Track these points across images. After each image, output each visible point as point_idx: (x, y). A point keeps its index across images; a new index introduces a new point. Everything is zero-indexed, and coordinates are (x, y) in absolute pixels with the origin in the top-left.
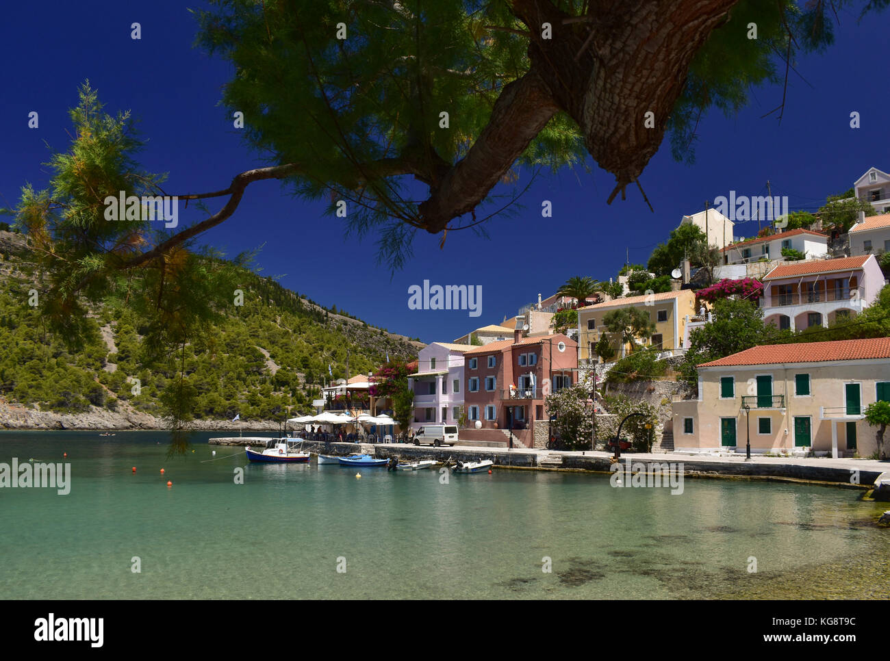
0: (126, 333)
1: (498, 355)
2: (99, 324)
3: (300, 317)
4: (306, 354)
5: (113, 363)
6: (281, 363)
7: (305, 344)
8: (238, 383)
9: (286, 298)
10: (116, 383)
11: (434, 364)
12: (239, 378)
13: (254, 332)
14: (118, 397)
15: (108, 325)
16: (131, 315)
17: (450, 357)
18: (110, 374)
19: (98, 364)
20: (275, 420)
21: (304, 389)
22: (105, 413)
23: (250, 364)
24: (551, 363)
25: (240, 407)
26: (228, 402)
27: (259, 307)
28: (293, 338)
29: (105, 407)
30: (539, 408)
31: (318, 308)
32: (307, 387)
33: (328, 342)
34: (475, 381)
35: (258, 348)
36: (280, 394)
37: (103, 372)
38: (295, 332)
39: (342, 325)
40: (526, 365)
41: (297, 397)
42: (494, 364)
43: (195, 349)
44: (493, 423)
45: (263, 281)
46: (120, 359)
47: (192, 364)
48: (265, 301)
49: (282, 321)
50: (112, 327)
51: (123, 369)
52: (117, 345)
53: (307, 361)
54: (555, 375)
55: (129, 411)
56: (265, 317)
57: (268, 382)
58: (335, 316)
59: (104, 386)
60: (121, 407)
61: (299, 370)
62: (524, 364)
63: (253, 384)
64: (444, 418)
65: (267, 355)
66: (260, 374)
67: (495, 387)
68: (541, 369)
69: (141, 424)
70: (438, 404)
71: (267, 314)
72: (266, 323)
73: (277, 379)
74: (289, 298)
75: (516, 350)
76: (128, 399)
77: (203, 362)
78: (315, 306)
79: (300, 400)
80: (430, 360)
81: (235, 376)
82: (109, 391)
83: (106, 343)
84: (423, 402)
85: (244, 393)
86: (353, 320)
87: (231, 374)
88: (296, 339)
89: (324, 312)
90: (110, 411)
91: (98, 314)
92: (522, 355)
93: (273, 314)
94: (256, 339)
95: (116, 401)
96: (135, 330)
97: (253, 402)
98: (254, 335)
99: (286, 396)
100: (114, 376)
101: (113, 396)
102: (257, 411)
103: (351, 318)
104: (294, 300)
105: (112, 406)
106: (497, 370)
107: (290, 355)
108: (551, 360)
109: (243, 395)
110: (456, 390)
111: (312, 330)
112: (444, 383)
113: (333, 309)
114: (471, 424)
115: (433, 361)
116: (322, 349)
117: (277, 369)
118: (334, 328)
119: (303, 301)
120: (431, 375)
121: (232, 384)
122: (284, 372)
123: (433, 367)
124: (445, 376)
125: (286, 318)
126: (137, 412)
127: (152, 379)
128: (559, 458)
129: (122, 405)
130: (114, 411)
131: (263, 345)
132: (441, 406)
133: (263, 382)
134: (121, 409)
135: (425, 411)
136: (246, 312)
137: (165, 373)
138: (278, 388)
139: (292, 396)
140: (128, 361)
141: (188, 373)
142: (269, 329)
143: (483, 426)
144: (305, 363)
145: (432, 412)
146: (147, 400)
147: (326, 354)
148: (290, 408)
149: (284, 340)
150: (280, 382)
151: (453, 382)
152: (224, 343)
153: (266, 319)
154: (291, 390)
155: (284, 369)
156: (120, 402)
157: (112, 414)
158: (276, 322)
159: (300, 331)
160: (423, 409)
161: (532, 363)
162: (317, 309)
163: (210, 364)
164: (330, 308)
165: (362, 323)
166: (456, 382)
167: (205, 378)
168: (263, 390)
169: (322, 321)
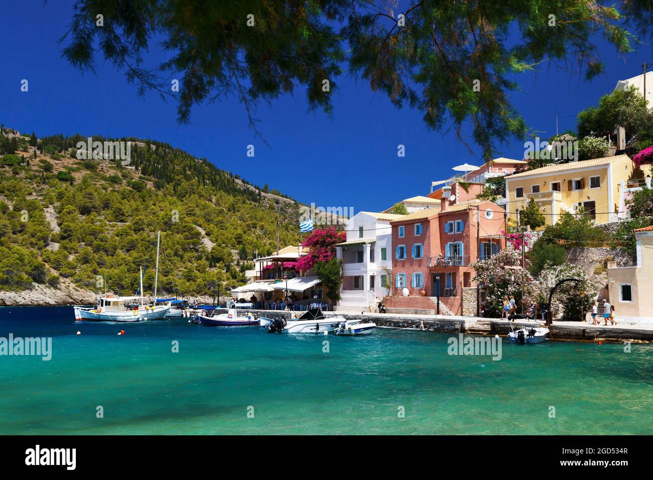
0: (69, 213)
1: (425, 222)
2: (43, 205)
3: (234, 197)
4: (239, 231)
5: (55, 242)
6: (217, 240)
7: (239, 222)
8: (176, 259)
9: (220, 178)
10: (58, 262)
11: (362, 233)
12: (176, 254)
13: (190, 211)
14: (61, 275)
15: (51, 206)
16: (74, 196)
17: (378, 226)
18: (52, 252)
19: (42, 243)
20: (210, 296)
21: (238, 265)
22: (47, 290)
23: (186, 241)
24: (478, 230)
25: (177, 283)
26: (165, 278)
27: (195, 188)
28: (227, 217)
29: (47, 285)
30: (467, 275)
31: (252, 188)
32: (241, 263)
33: (261, 220)
34: (402, 249)
35: (194, 226)
36: (215, 270)
37: (46, 251)
38: (229, 210)
39: (274, 204)
40: (453, 233)
41: (231, 273)
42: (421, 231)
43: (135, 227)
44: (420, 290)
45: (198, 162)
46: (63, 238)
47: (132, 242)
48: (201, 181)
49: (217, 200)
50: (54, 208)
51: (65, 248)
52: (60, 225)
53: (240, 238)
54: (482, 242)
55: (71, 288)
56: (201, 196)
57: (204, 258)
58: (267, 195)
59: (46, 264)
60: (63, 285)
61: (234, 247)
62: (451, 231)
63: (189, 261)
64: (372, 286)
65: (203, 233)
66: (197, 251)
67: (422, 254)
68: (468, 236)
69: (82, 300)
70: (366, 272)
71: (203, 193)
72: (203, 202)
73: (212, 256)
74: (223, 178)
75: (442, 217)
76: (71, 276)
77: (142, 240)
78: (248, 186)
79: (234, 276)
80: (358, 229)
81: (173, 253)
82: (51, 269)
83: (49, 223)
84: (351, 270)
85: (181, 269)
86: (285, 199)
87: (169, 251)
88: (230, 217)
89: (257, 191)
90: (52, 288)
91: (41, 195)
92: (449, 222)
93: (208, 194)
94: (193, 218)
95: (58, 278)
96: (77, 211)
97: (189, 278)
98: (190, 214)
99: (221, 272)
100: (56, 254)
101: (55, 273)
102: (194, 286)
103: (283, 196)
104: (228, 180)
105: (54, 283)
106: (424, 237)
107: (224, 232)
108: (478, 226)
109: (180, 271)
110: (384, 258)
111: (246, 208)
112: (372, 252)
113: (266, 187)
114: (399, 291)
115: (361, 229)
116: (255, 227)
117: (212, 246)
118: (266, 206)
119: (237, 181)
120: (359, 244)
121: (170, 260)
122: (218, 248)
123: (361, 236)
124: (373, 244)
125: (221, 197)
126: (79, 289)
127: (94, 257)
128: (488, 325)
129: (64, 283)
130: (56, 288)
131: (199, 223)
132: (370, 274)
133: (199, 258)
134: (63, 286)
135: (353, 279)
136: (183, 192)
137: (106, 251)
138: (213, 264)
139: (227, 272)
140: (70, 241)
141: (128, 251)
142: (205, 207)
143: (411, 293)
144: (239, 240)
145: (360, 280)
146: (89, 277)
147: (258, 232)
148: (224, 283)
149: (220, 218)
150: (214, 259)
151: (380, 250)
152: (162, 221)
153: (202, 198)
154: (225, 266)
155: (219, 246)
156: (62, 280)
157: (54, 291)
158: (211, 201)
159: (234, 210)
160: (352, 277)
161: (459, 230)
162: (250, 189)
163: (149, 241)
164: (262, 188)
165: (293, 202)
166: (384, 250)
167: (145, 255)
168: (200, 266)
169: (255, 201)
